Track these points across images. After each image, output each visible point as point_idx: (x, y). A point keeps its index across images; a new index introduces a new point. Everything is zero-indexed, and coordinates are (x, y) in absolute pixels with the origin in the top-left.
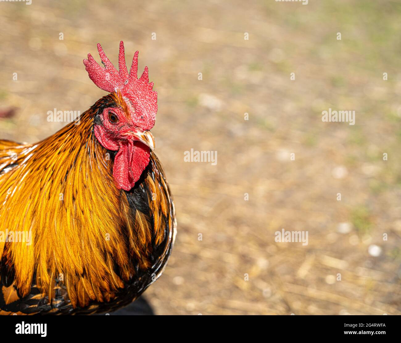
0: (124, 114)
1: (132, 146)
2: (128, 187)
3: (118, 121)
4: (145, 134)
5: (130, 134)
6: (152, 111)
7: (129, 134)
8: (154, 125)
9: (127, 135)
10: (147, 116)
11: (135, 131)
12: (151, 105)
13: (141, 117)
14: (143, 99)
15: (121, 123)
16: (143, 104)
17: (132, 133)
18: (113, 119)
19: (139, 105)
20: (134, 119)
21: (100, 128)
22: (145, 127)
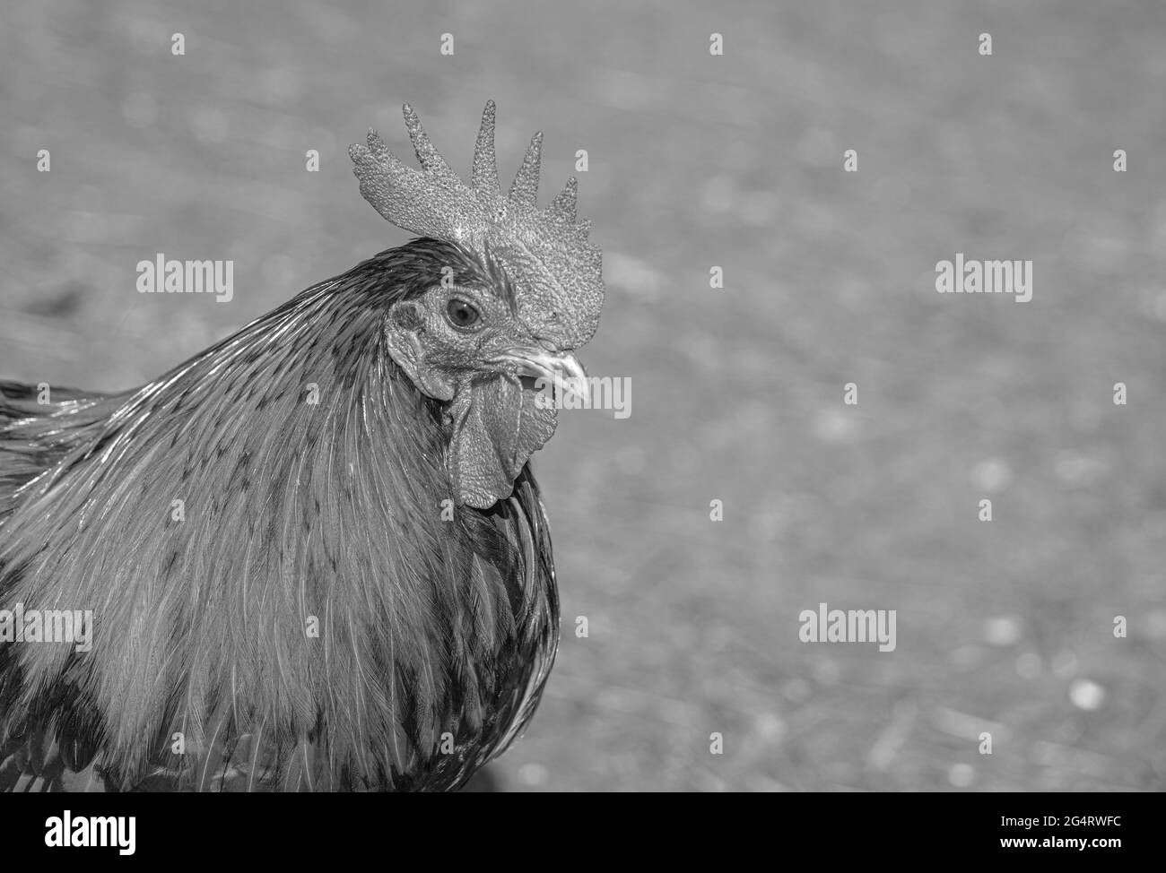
0: (503, 306)
1: (518, 389)
2: (489, 499)
3: (479, 322)
4: (563, 361)
5: (516, 359)
6: (587, 298)
7: (510, 359)
8: (592, 336)
9: (502, 361)
10: (572, 310)
11: (529, 351)
12: (585, 281)
13: (551, 314)
14: (558, 266)
15: (488, 329)
16: (558, 280)
17: (522, 355)
18: (463, 316)
19: (545, 281)
20: (529, 319)
21: (415, 338)
22: (565, 343)
